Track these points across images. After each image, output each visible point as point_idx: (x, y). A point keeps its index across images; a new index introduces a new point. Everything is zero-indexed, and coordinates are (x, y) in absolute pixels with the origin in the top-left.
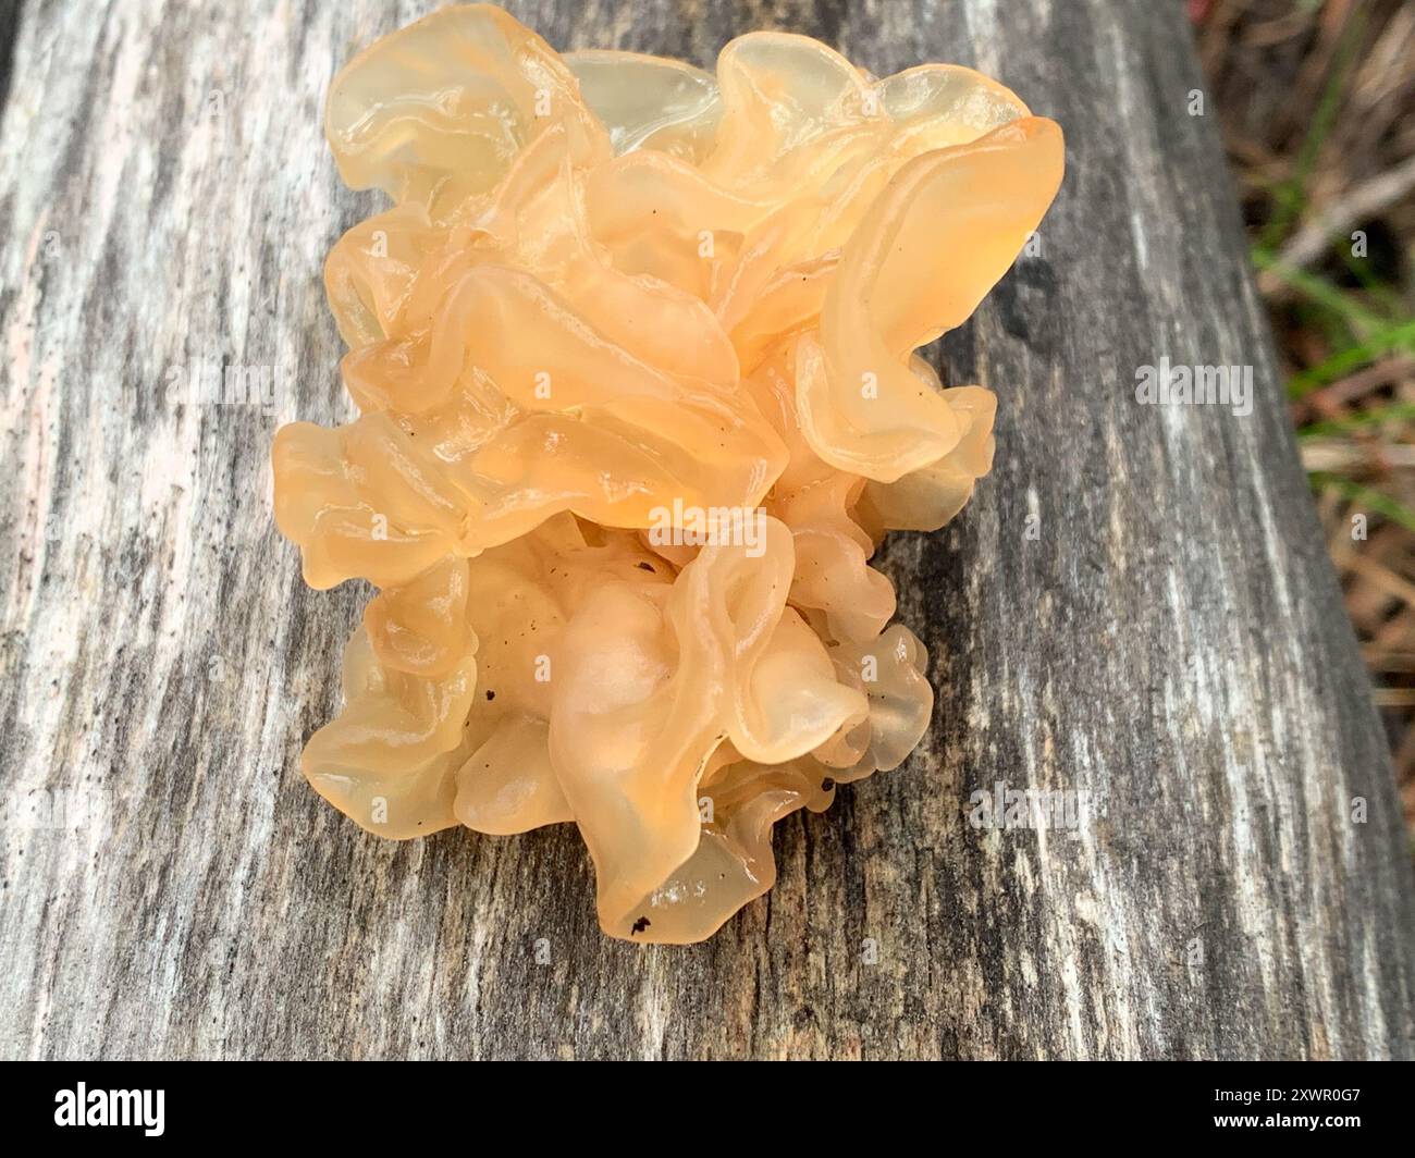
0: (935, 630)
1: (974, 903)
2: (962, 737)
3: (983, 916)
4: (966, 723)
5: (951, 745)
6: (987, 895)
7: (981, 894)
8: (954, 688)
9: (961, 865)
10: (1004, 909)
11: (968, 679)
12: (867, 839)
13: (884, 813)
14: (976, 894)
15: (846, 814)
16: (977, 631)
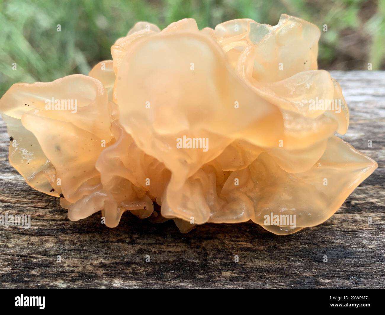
0: (157, 267)
1: (35, 273)
2: (108, 275)
3: (28, 276)
4: (114, 278)
5: (104, 270)
6: (38, 279)
7: (38, 276)
8: (130, 273)
9: (52, 270)
10: (32, 285)
11: (135, 280)
12: (63, 237)
13: (74, 244)
14: (38, 274)
15: (73, 230)
16: (158, 283)
